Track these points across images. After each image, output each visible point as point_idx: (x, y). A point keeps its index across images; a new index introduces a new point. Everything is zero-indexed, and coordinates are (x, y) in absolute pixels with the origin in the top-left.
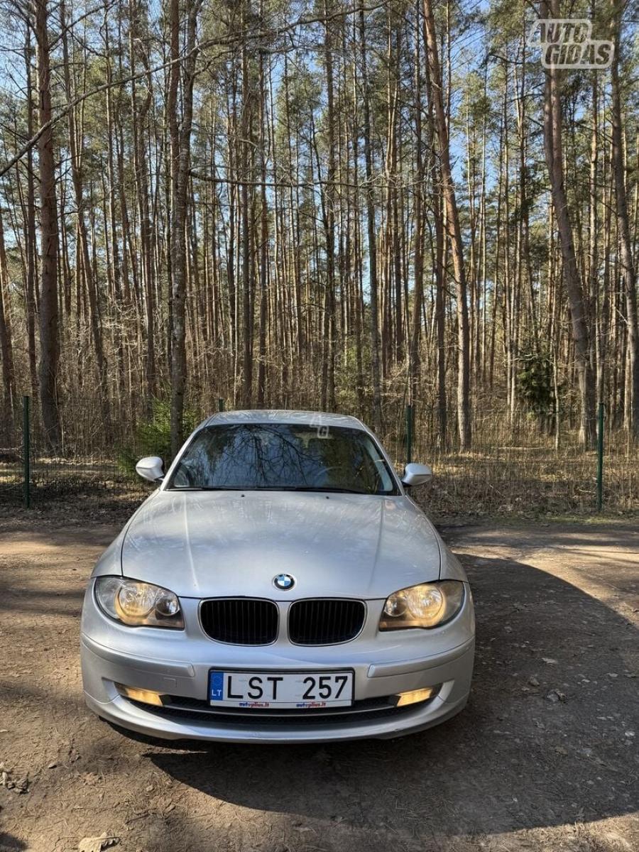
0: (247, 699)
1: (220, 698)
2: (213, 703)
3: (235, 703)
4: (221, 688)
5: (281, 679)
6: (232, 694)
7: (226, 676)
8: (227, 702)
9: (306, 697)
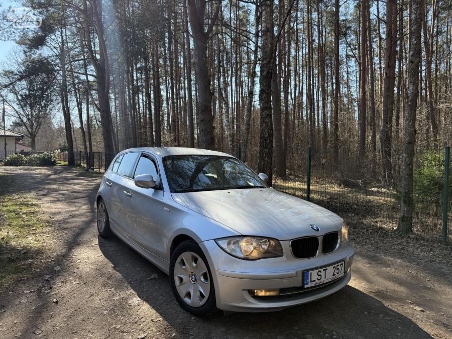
0: (317, 281)
1: (307, 284)
2: (306, 286)
3: (313, 284)
4: (308, 279)
5: (327, 269)
6: (312, 280)
7: (310, 272)
8: (310, 285)
9: (334, 275)
